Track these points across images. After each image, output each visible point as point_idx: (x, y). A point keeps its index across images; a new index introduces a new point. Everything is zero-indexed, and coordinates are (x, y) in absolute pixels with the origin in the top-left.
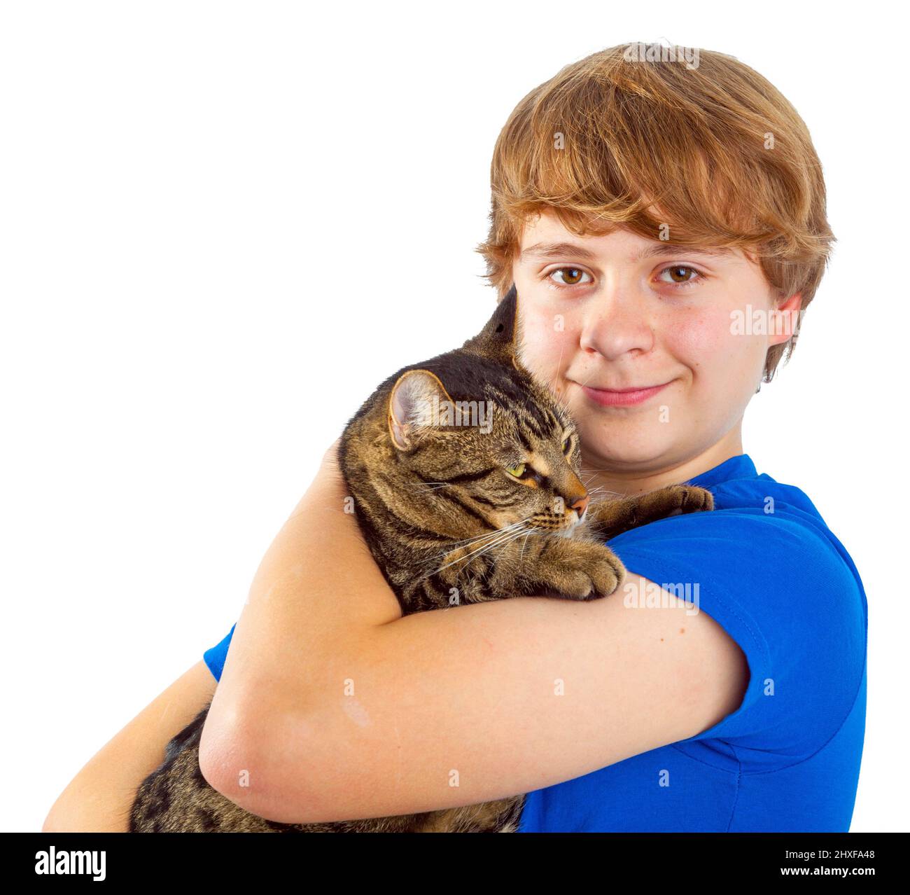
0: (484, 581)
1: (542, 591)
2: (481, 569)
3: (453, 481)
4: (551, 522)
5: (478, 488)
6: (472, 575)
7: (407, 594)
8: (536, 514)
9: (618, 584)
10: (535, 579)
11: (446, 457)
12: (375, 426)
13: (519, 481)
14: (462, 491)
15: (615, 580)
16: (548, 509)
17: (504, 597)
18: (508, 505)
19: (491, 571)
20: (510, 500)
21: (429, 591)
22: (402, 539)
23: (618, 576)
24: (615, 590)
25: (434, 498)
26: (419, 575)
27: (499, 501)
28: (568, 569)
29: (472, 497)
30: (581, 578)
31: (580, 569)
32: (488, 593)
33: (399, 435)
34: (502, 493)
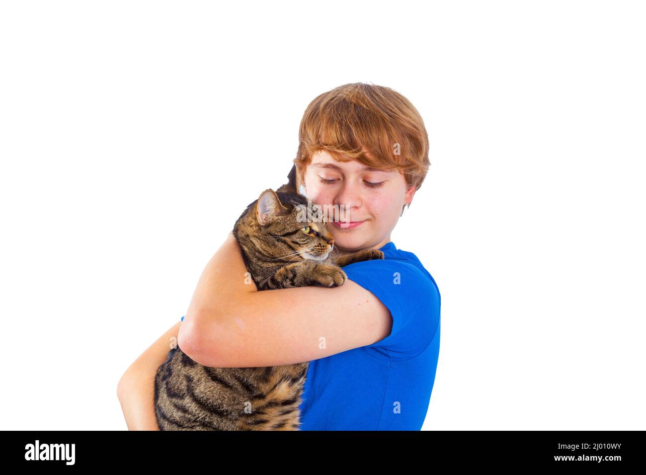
0: (292, 280)
1: (314, 283)
2: (291, 275)
3: (284, 236)
4: (322, 249)
5: (294, 238)
6: (287, 278)
7: (261, 285)
8: (315, 246)
9: (344, 281)
10: (312, 279)
11: (280, 227)
12: (250, 219)
13: (308, 235)
14: (287, 239)
15: (342, 279)
16: (320, 244)
17: (299, 286)
18: (305, 244)
19: (295, 276)
20: (306, 242)
21: (270, 284)
22: (260, 263)
23: (344, 278)
24: (343, 284)
25: (277, 242)
26: (266, 278)
27: (302, 243)
28: (324, 275)
29: (292, 242)
30: (330, 279)
31: (329, 275)
32: (293, 284)
33: (261, 220)
34: (302, 239)
